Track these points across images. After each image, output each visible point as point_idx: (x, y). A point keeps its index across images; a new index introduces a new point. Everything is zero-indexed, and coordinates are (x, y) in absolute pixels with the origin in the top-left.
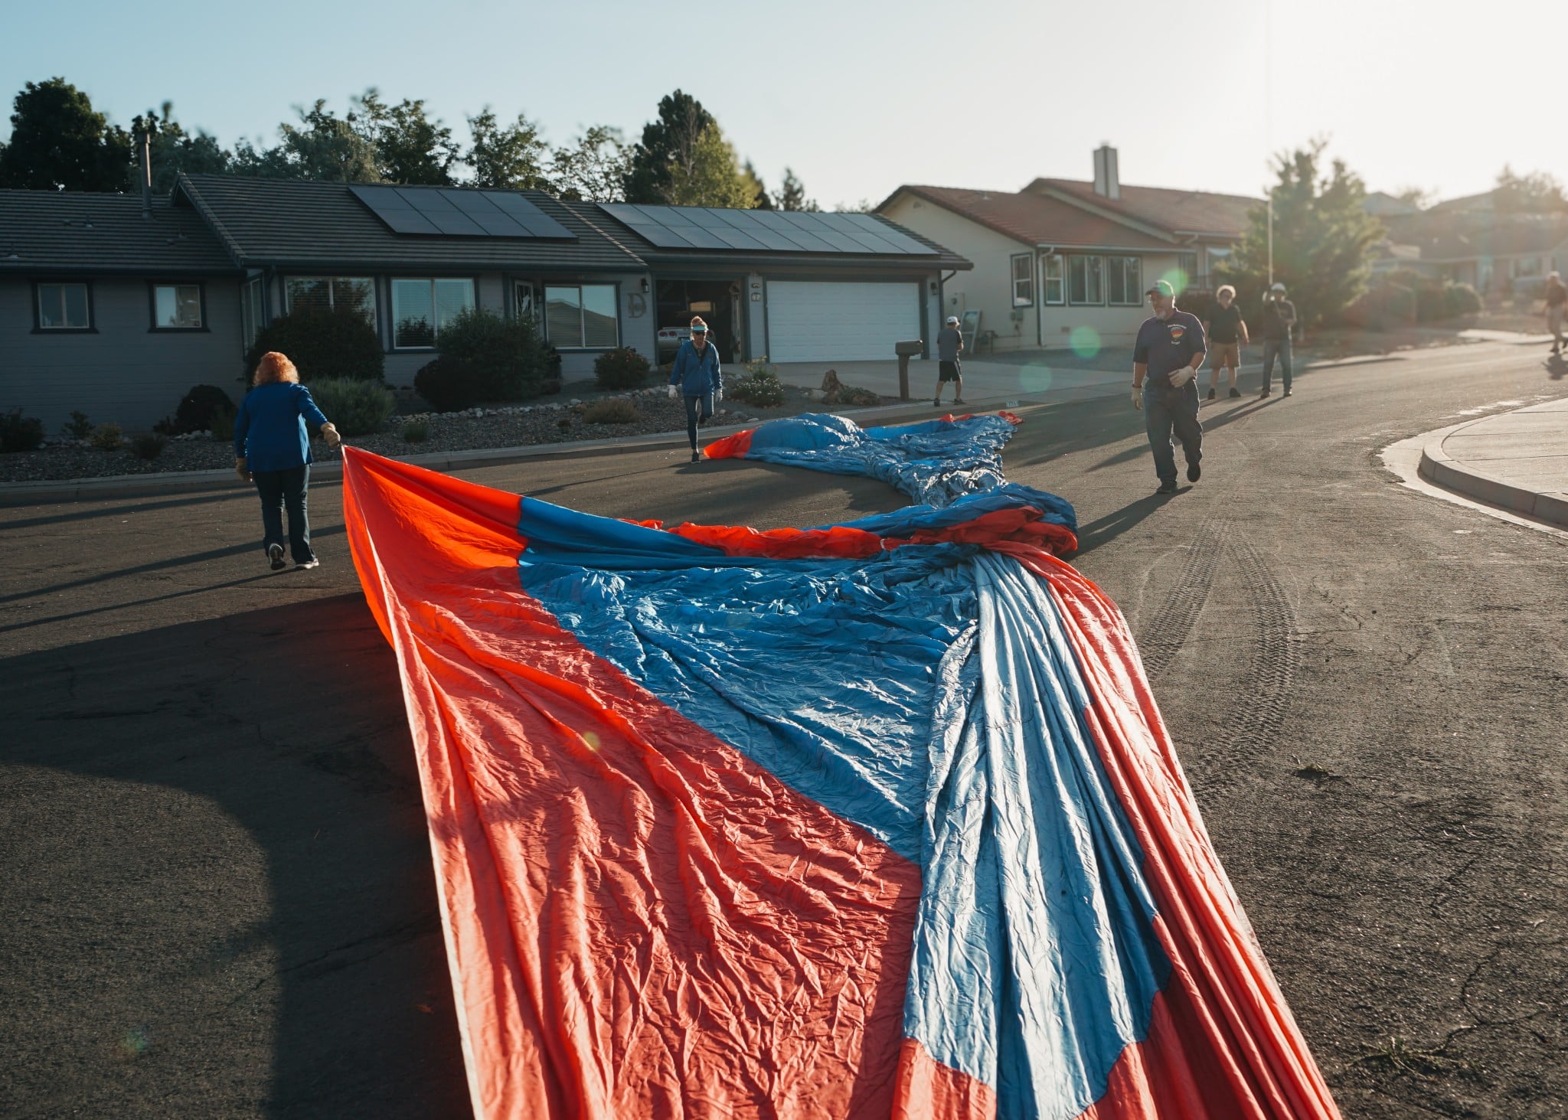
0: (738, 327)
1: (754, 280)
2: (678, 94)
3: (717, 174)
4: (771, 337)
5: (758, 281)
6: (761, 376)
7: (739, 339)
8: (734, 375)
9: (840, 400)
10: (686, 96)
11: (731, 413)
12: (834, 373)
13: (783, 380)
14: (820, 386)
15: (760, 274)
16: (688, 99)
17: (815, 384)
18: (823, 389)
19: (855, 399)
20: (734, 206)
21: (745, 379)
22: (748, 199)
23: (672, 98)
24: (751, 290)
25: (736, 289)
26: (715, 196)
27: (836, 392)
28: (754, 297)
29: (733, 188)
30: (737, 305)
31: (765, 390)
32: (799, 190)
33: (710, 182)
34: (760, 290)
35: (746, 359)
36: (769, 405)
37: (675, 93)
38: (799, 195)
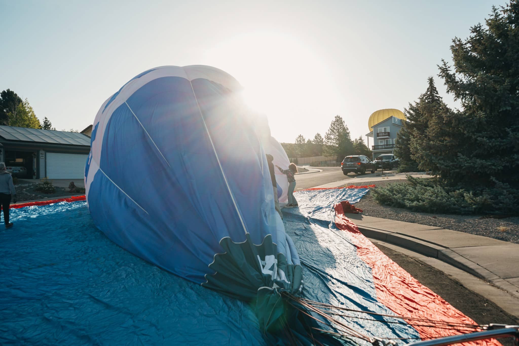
0: (35, 167)
1: (42, 152)
2: (8, 91)
3: (26, 117)
4: (47, 171)
5: (43, 152)
6: (46, 183)
7: (35, 171)
8: (35, 183)
9: (75, 191)
10: (11, 91)
11: (37, 195)
12: (73, 183)
13: (54, 185)
14: (68, 186)
15: (44, 150)
16: (12, 92)
17: (66, 186)
18: (69, 188)
19: (81, 191)
20: (31, 128)
21: (39, 184)
22: (36, 126)
23: (6, 91)
24: (41, 155)
25: (35, 155)
26: (24, 124)
27: (74, 189)
28: (42, 158)
29: (32, 122)
30: (35, 160)
31: (49, 188)
32: (49, 125)
33: (23, 120)
34: (44, 155)
35: (38, 177)
36: (50, 193)
37: (7, 90)
38: (50, 126)
